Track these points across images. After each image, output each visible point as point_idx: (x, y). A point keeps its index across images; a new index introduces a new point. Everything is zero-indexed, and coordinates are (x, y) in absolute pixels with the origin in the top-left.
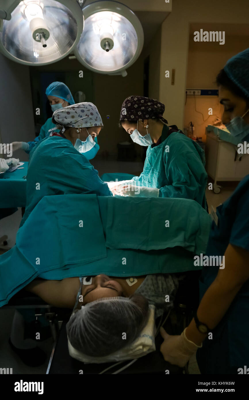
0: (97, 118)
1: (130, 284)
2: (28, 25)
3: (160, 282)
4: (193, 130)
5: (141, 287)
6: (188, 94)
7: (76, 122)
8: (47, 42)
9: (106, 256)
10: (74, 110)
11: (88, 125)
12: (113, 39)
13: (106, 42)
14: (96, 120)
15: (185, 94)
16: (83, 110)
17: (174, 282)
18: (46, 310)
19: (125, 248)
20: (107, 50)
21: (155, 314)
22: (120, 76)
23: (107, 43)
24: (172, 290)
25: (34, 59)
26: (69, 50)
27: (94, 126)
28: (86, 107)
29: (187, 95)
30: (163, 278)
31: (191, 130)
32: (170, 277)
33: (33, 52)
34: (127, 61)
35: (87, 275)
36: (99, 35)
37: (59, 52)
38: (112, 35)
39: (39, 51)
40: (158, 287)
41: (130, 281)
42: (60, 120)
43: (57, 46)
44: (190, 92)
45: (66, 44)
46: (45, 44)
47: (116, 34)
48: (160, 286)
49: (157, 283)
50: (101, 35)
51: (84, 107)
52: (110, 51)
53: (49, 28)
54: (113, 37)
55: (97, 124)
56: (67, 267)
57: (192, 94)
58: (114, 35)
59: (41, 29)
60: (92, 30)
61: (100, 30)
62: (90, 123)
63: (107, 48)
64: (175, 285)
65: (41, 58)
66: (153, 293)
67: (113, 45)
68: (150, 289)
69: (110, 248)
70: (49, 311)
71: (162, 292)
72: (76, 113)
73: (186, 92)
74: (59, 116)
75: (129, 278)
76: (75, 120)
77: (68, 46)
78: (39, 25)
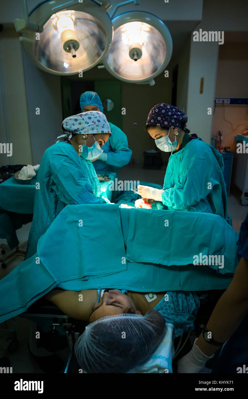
0: (104, 125)
1: (149, 300)
2: (59, 36)
3: (180, 300)
4: (221, 139)
5: (161, 304)
6: (217, 102)
7: (83, 128)
8: (76, 53)
9: (126, 269)
10: (82, 117)
11: (95, 132)
12: (142, 49)
13: (134, 51)
14: (103, 127)
15: (214, 103)
16: (90, 117)
17: (195, 301)
18: (64, 321)
19: (145, 262)
20: (136, 60)
21: (173, 333)
22: (148, 85)
23: (135, 53)
24: (193, 309)
25: (64, 69)
26: (98, 60)
27: (101, 133)
28: (93, 115)
29: (215, 104)
30: (184, 296)
31: (218, 139)
32: (191, 295)
33: (63, 63)
34: (155, 70)
35: (106, 288)
36: (128, 45)
37: (88, 61)
38: (141, 45)
39: (68, 61)
40: (178, 305)
41: (149, 296)
42: (68, 127)
43: (86, 56)
44: (219, 101)
45: (95, 54)
46: (74, 54)
47: (145, 44)
48: (181, 305)
49: (178, 301)
50: (130, 45)
51: (92, 115)
52: (138, 60)
53: (79, 39)
54: (141, 47)
55: (103, 131)
56: (86, 278)
57: (221, 102)
58: (143, 44)
59: (71, 40)
60: (121, 40)
61: (129, 40)
62: (97, 129)
63: (136, 57)
64: (197, 305)
65: (71, 67)
66: (173, 312)
67: (141, 55)
68: (170, 306)
69: (131, 261)
70: (67, 321)
71: (182, 310)
72: (83, 119)
73: (215, 101)
74: (67, 124)
75: (148, 293)
76: (82, 127)
77: (97, 56)
78: (69, 36)
